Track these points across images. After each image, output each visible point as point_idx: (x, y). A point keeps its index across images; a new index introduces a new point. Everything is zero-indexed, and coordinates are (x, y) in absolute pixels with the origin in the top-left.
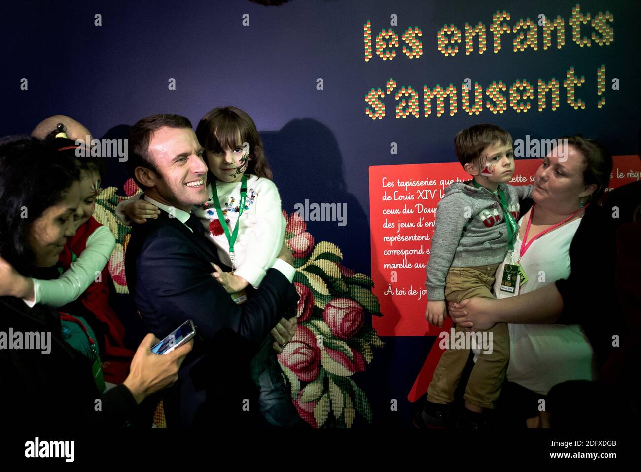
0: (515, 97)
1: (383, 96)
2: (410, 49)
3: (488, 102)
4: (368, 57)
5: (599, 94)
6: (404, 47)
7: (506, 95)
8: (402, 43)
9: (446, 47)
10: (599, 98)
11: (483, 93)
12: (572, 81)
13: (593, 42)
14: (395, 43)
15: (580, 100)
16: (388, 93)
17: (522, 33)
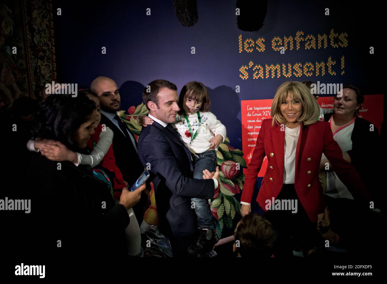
0: (306, 70)
1: (247, 69)
2: (260, 48)
3: (294, 72)
4: (241, 51)
5: (342, 68)
6: (257, 47)
7: (302, 68)
8: (256, 45)
9: (276, 47)
10: (342, 70)
11: (292, 68)
12: (331, 62)
13: (339, 45)
14: (252, 44)
15: (334, 71)
16: (250, 67)
17: (309, 41)
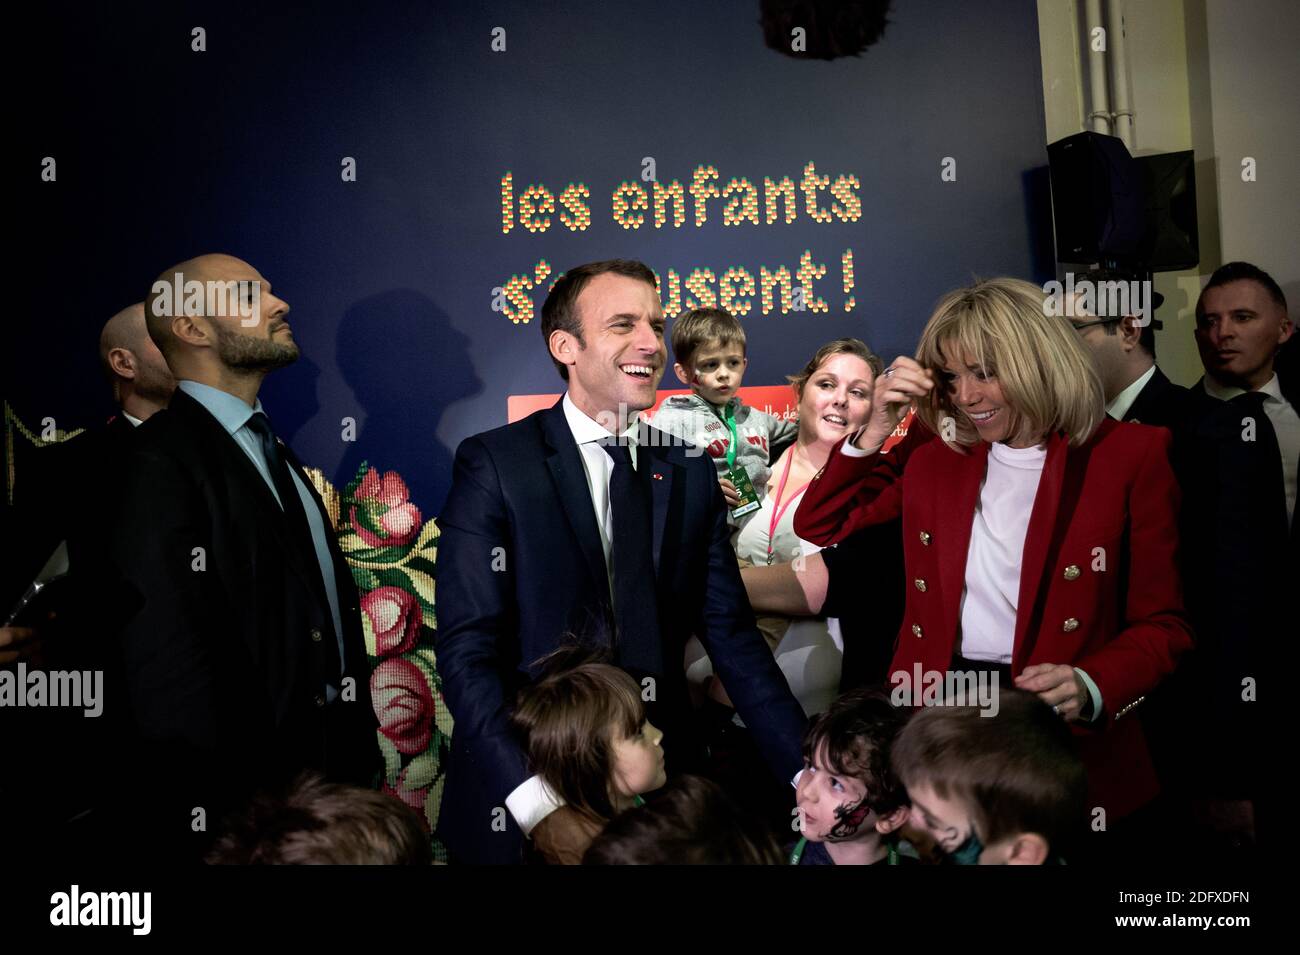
0: (727, 293)
1: (530, 287)
2: (572, 217)
3: (689, 299)
4: (508, 226)
5: (847, 291)
6: (563, 213)
7: (715, 288)
8: (559, 207)
9: (626, 215)
10: (847, 297)
11: (682, 285)
12: (809, 271)
13: (834, 216)
14: (548, 206)
15: (820, 300)
16: (538, 282)
17: (735, 198)
